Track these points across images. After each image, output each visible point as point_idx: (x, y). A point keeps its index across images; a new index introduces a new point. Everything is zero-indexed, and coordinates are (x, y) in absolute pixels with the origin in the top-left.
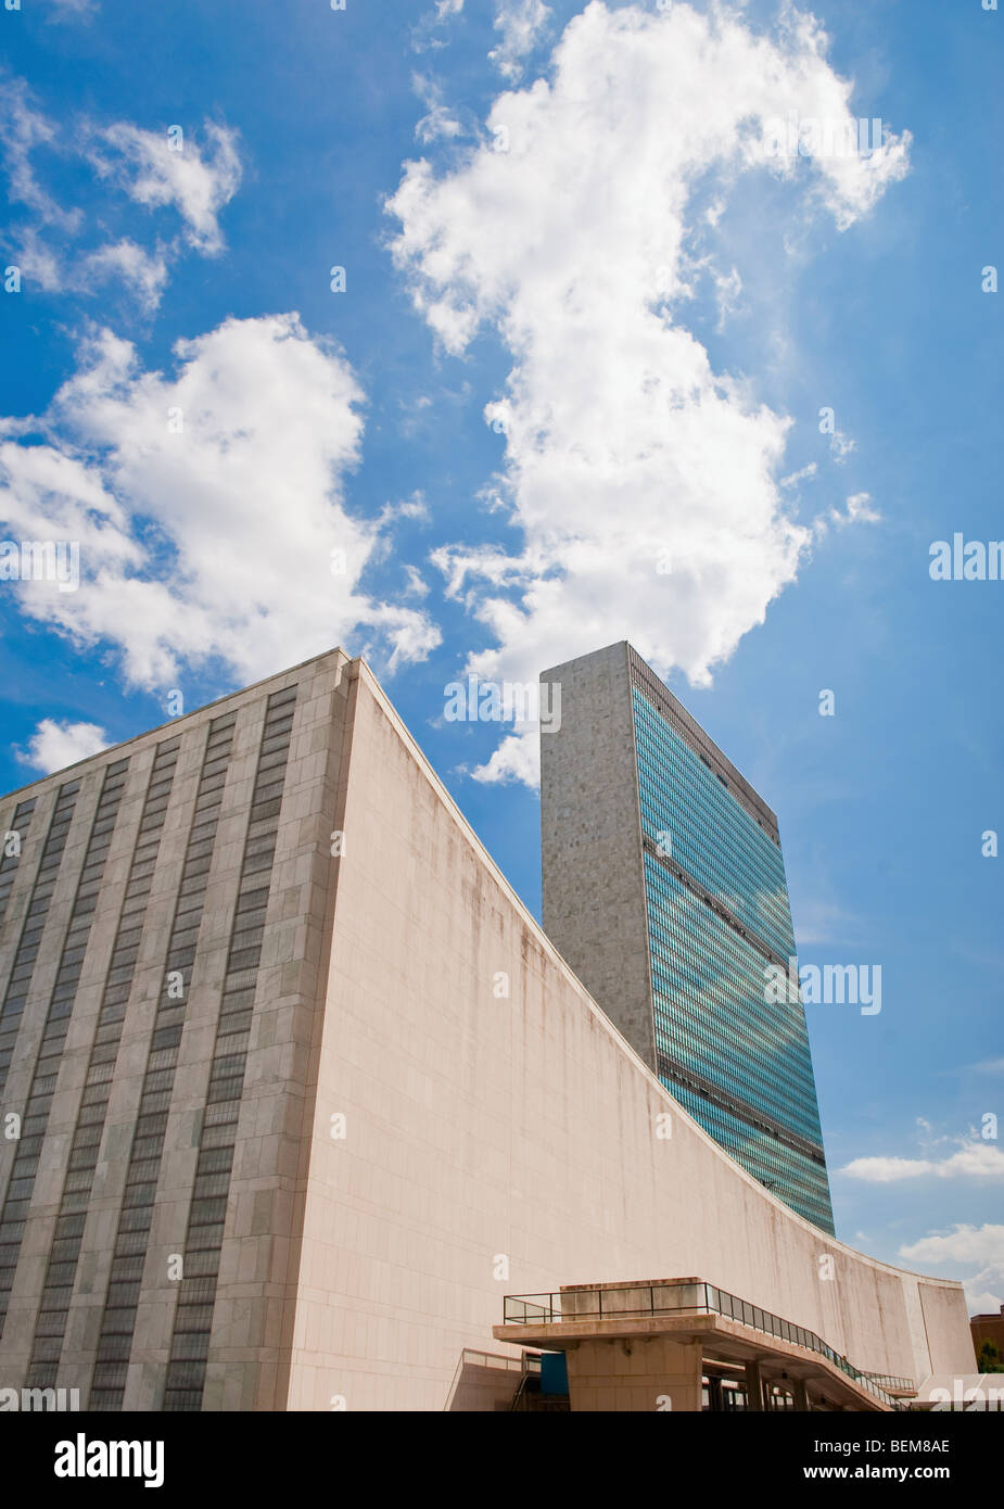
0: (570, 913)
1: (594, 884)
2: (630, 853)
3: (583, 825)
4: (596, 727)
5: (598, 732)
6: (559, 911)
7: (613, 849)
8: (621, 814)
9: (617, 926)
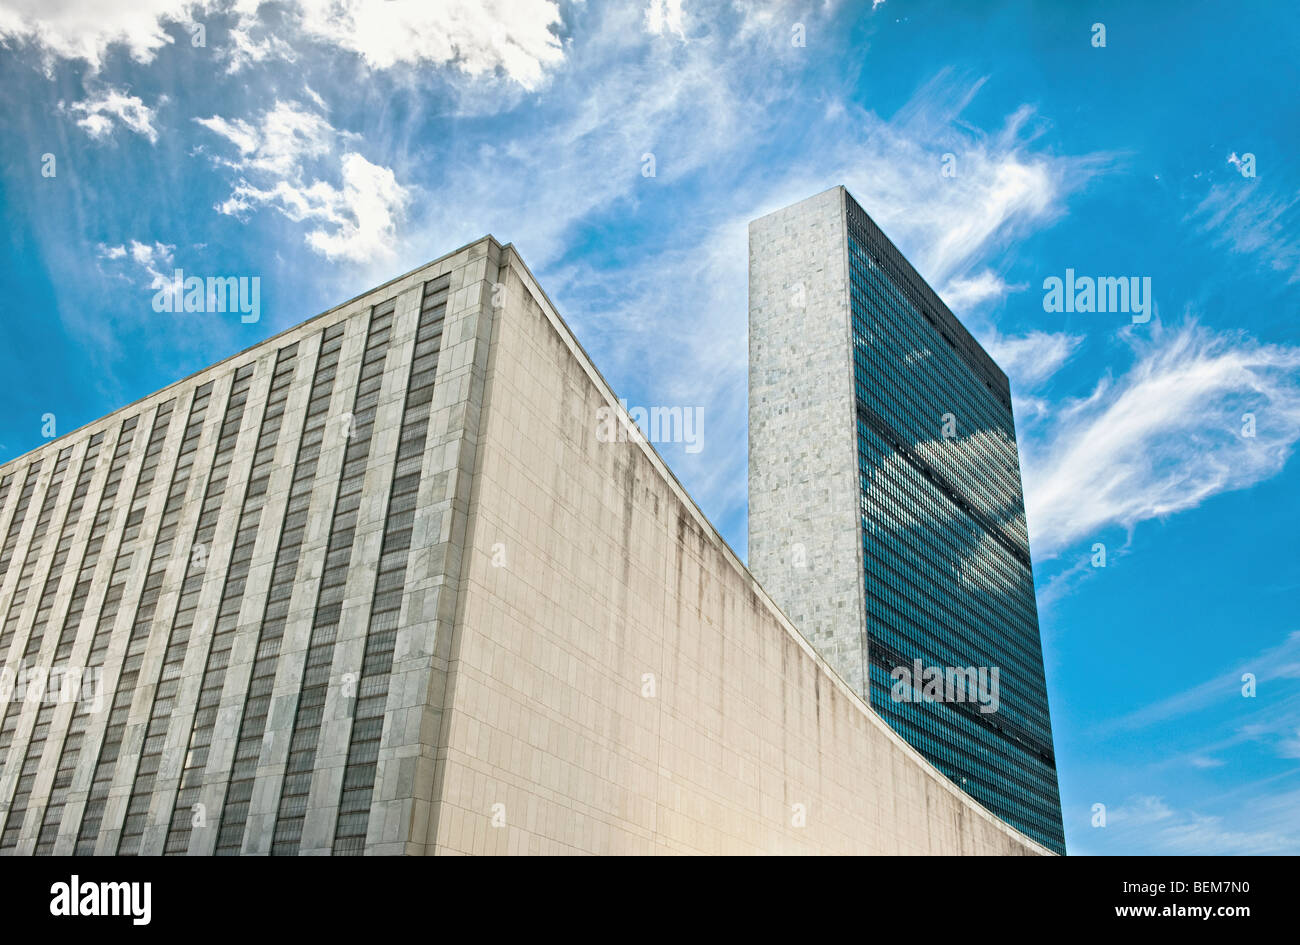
0: (778, 486)
1: (804, 455)
2: (842, 420)
3: (793, 390)
4: (808, 283)
5: (810, 287)
6: (766, 483)
7: (824, 416)
8: (834, 379)
9: (827, 500)
